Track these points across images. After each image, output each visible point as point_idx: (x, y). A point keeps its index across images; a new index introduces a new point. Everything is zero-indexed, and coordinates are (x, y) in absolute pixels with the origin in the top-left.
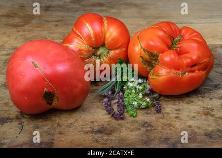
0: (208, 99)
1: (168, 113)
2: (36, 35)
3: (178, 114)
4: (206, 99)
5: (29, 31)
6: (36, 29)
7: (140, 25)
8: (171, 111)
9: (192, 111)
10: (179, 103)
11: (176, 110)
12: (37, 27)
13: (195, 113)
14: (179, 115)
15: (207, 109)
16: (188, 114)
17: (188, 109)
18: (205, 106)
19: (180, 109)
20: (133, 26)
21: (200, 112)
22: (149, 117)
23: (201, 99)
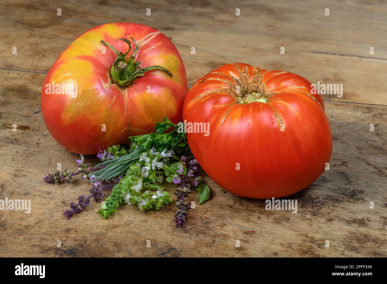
0: (323, 220)
1: (226, 237)
2: (59, 46)
3: (246, 242)
4: (319, 219)
5: (50, 38)
6: (64, 36)
7: (259, 50)
8: (234, 232)
9: (278, 241)
10: (259, 218)
11: (246, 233)
12: (69, 32)
13: (282, 245)
14: (246, 245)
15: (312, 240)
16: (266, 245)
17: (272, 233)
18: (310, 235)
19: (254, 232)
20: (244, 50)
21: (293, 246)
22: (182, 239)
23: (308, 216)
